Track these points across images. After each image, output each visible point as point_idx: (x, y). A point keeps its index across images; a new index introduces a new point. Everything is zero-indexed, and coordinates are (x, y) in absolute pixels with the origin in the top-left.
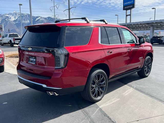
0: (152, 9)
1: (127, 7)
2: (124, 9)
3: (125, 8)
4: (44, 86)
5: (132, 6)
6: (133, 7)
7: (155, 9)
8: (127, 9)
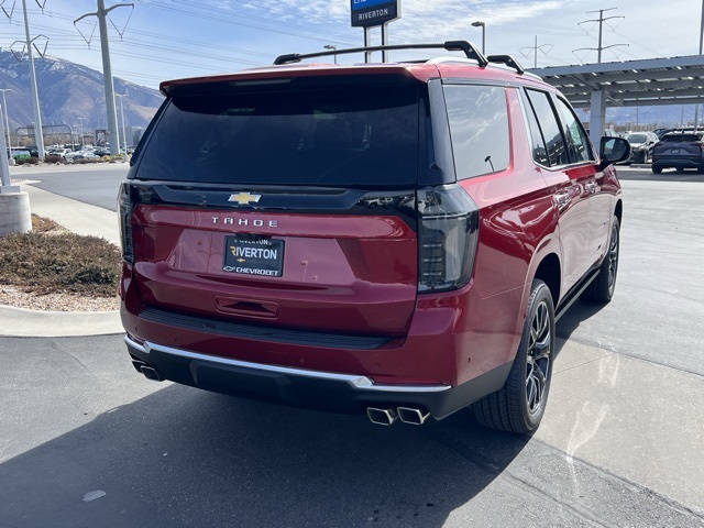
0: (473, 24)
1: (368, 15)
2: (355, 23)
3: (360, 16)
4: (362, 382)
5: (386, 11)
6: (393, 15)
7: (483, 25)
8: (367, 24)
